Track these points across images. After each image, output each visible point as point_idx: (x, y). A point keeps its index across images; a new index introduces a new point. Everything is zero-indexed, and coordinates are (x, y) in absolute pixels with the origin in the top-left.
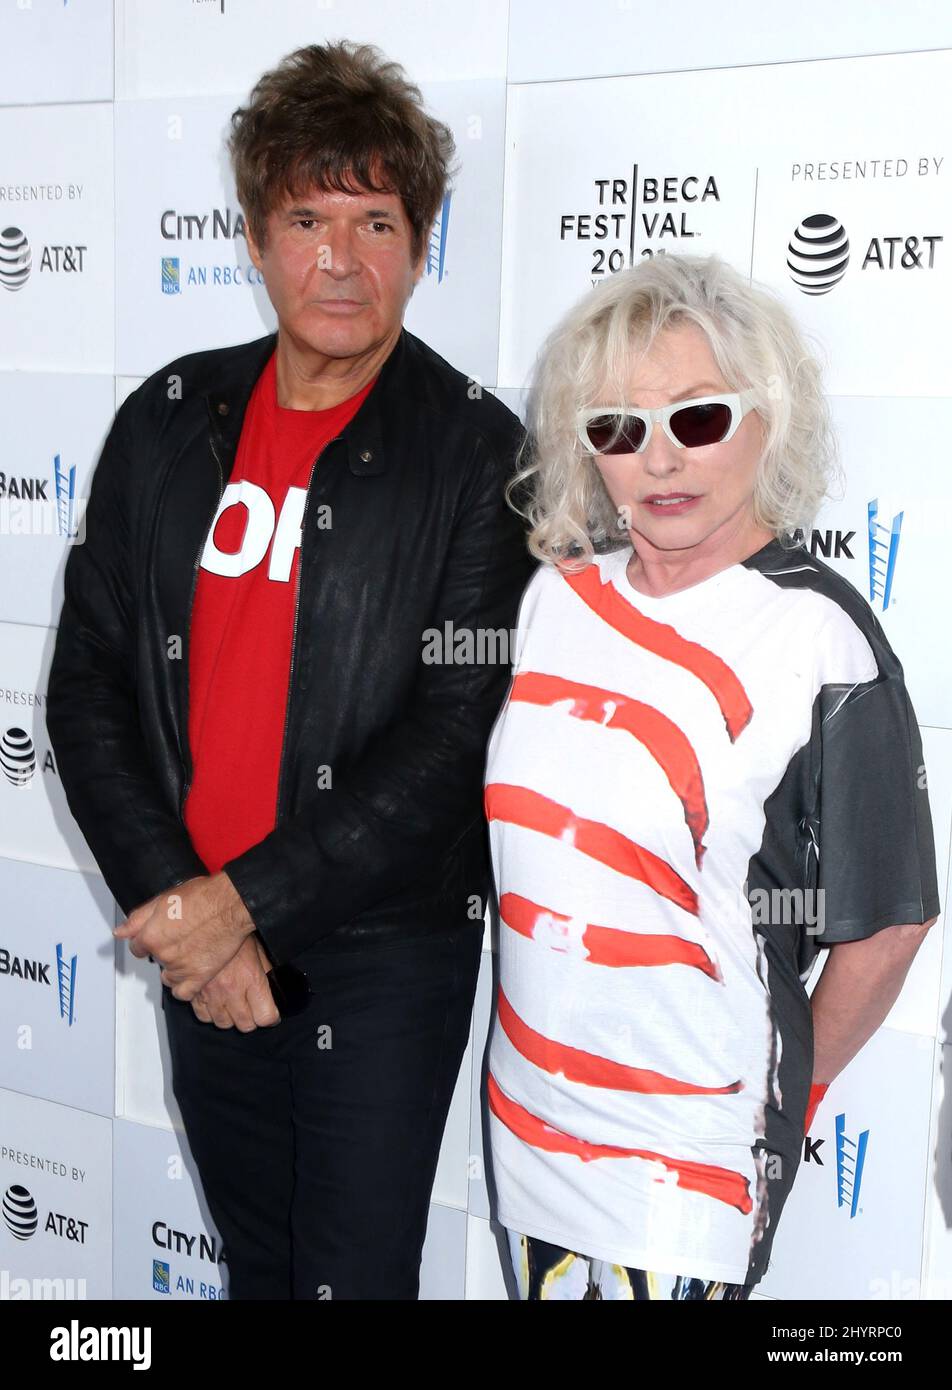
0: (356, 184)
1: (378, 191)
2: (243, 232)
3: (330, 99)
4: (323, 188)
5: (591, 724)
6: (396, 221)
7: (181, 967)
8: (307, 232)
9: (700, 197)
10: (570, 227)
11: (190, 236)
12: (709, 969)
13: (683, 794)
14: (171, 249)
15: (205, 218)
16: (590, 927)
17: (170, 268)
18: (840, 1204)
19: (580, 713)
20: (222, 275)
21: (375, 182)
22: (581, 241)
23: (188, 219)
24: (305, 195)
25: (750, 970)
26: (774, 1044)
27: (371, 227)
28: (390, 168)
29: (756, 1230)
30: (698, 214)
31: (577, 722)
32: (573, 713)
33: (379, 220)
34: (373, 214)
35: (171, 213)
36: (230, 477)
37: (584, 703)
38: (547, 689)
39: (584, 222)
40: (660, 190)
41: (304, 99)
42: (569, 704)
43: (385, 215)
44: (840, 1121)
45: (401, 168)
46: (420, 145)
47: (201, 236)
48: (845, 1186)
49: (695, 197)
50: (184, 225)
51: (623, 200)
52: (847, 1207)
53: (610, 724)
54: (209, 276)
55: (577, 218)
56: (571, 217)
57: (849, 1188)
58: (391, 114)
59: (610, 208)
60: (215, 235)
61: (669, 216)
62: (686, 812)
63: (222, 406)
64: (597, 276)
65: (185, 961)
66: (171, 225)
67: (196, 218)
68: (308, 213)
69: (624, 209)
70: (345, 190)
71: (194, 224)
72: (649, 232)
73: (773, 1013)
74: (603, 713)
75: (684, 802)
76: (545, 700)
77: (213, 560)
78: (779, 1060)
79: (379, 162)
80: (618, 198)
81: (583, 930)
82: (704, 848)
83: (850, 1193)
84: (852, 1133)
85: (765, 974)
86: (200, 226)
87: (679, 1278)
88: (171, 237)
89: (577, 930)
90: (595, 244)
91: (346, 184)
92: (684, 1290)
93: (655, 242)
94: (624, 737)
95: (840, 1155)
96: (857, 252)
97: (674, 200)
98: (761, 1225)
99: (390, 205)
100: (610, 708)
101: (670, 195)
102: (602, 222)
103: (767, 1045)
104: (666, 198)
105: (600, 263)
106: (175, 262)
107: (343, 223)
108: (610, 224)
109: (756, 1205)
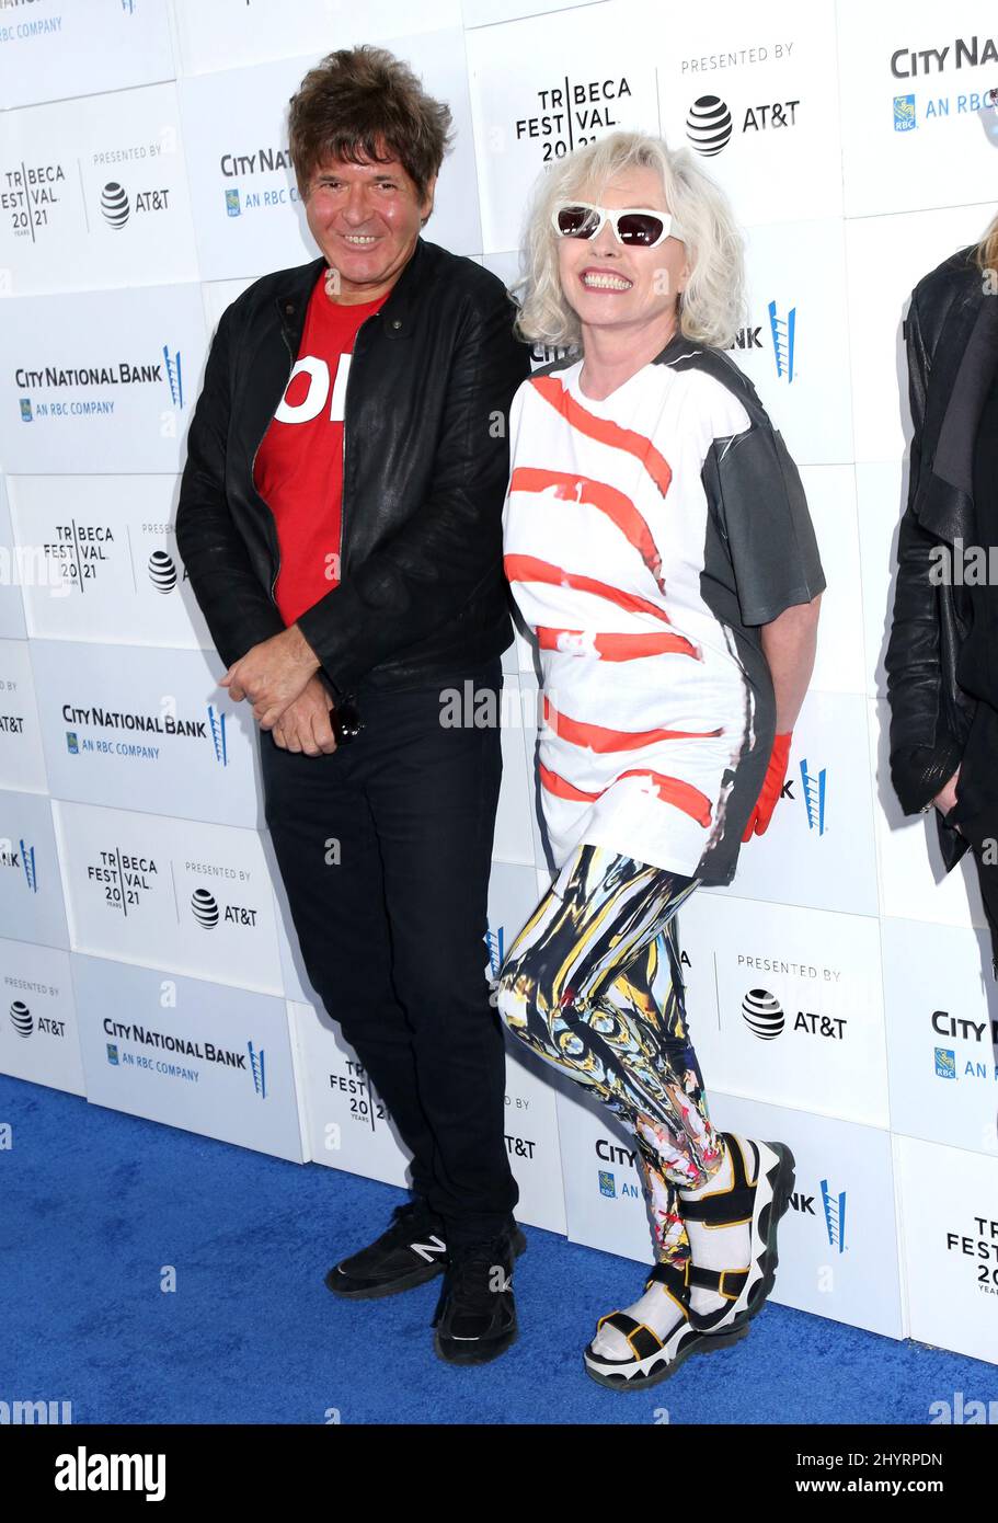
0: (365, 157)
1: (381, 161)
2: (283, 163)
3: (348, 94)
4: (342, 161)
5: (570, 502)
6: (397, 180)
7: (265, 697)
8: (334, 190)
9: (616, 94)
10: (524, 129)
11: (244, 172)
12: (692, 652)
13: (639, 545)
14: (232, 183)
15: (254, 157)
16: (598, 635)
17: (232, 197)
18: (811, 826)
19: (562, 495)
20: (273, 198)
21: (378, 155)
22: (533, 138)
23: (242, 160)
24: (329, 166)
25: (724, 654)
26: (749, 702)
27: (380, 186)
28: (393, 143)
29: (711, 841)
30: (618, 108)
31: (560, 501)
32: (557, 496)
33: (386, 182)
34: (380, 179)
35: (229, 157)
36: (298, 356)
37: (565, 487)
38: (538, 480)
39: (533, 124)
40: (587, 93)
41: (330, 94)
42: (553, 489)
43: (388, 178)
44: (804, 765)
45: (400, 141)
46: (415, 123)
47: (252, 171)
48: (813, 812)
49: (613, 96)
50: (239, 164)
51: (561, 105)
52: (816, 828)
53: (582, 501)
54: (262, 201)
55: (527, 123)
56: (524, 122)
57: (816, 814)
58: (392, 104)
59: (551, 112)
60: (263, 170)
61: (595, 112)
62: (644, 557)
63: (289, 307)
64: (548, 162)
65: (266, 692)
66: (229, 165)
67: (247, 158)
68: (332, 178)
69: (562, 110)
70: (357, 162)
71: (246, 162)
72: (583, 126)
73: (747, 679)
74: (576, 493)
75: (641, 550)
76: (538, 488)
77: (285, 413)
78: (753, 714)
79: (383, 140)
80: (556, 103)
81: (594, 637)
82: (663, 580)
83: (817, 817)
84: (813, 773)
85: (735, 653)
86: (251, 163)
87: (620, 856)
88: (231, 174)
89: (588, 640)
90: (544, 139)
91: (357, 157)
92: (619, 867)
93: (587, 133)
94: (591, 508)
95: (807, 791)
96: (737, 121)
97: (598, 99)
98: (716, 838)
99: (394, 171)
100: (579, 487)
101: (594, 96)
102: (546, 122)
103: (744, 703)
104: (592, 100)
105: (548, 153)
106: (236, 193)
107: (358, 186)
108: (553, 123)
109: (714, 823)
